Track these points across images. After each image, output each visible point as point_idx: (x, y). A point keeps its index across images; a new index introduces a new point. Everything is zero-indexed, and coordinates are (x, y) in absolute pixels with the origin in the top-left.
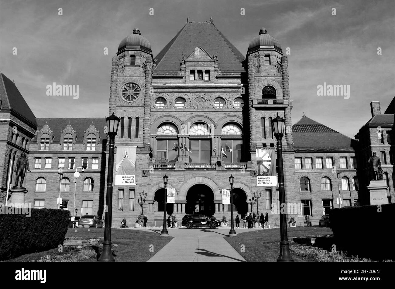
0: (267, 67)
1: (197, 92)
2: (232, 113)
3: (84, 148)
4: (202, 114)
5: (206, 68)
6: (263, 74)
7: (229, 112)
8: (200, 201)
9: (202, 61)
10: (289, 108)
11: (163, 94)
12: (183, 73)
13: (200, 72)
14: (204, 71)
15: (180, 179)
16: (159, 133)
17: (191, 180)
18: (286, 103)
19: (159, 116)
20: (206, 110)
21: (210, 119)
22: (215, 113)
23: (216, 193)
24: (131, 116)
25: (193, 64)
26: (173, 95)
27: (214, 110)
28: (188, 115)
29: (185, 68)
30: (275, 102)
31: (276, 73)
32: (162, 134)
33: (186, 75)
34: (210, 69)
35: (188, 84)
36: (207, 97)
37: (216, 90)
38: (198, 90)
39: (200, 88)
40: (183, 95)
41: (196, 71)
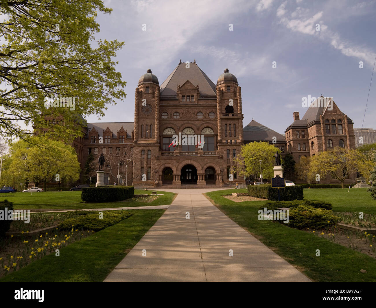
0: (229, 94)
1: (187, 109)
2: (207, 121)
4: (189, 122)
5: (191, 94)
6: (226, 97)
7: (205, 121)
9: (189, 89)
10: (242, 118)
11: (166, 110)
12: (178, 98)
14: (190, 95)
15: (178, 161)
16: (164, 134)
17: (184, 162)
18: (239, 116)
19: (163, 123)
20: (192, 120)
21: (194, 125)
22: (197, 121)
23: (198, 169)
24: (148, 124)
25: (184, 91)
26: (172, 110)
27: (197, 120)
28: (181, 123)
29: (179, 94)
30: (233, 115)
31: (234, 97)
32: (166, 134)
33: (180, 98)
34: (194, 94)
35: (181, 104)
36: (192, 112)
37: (198, 108)
38: (188, 108)
39: (188, 106)
40: (178, 110)
41: (186, 96)
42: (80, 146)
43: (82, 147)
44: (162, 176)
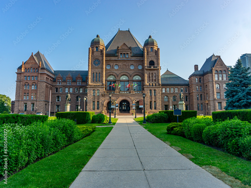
0: (151, 53)
2: (137, 71)
3: (76, 84)
4: (125, 71)
6: (150, 55)
8: (124, 106)
9: (125, 49)
10: (160, 69)
11: (110, 63)
12: (117, 54)
13: (124, 54)
14: (126, 53)
15: (117, 97)
17: (121, 98)
18: (158, 68)
19: (108, 72)
20: (127, 70)
21: (128, 73)
23: (131, 103)
24: (97, 72)
26: (113, 63)
27: (130, 70)
28: (120, 72)
29: (118, 52)
30: (154, 67)
31: (155, 55)
32: (109, 79)
33: (119, 55)
34: (128, 53)
35: (119, 59)
36: (127, 64)
37: (131, 62)
38: (124, 62)
39: (125, 61)
40: (117, 64)
41: (123, 53)
42: (50, 87)
43: (51, 87)
44: (107, 107)
